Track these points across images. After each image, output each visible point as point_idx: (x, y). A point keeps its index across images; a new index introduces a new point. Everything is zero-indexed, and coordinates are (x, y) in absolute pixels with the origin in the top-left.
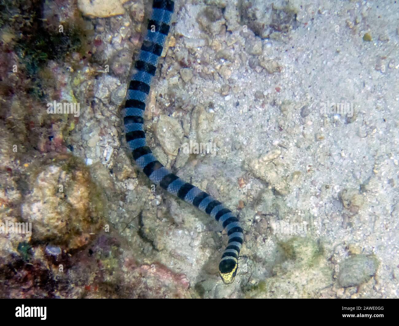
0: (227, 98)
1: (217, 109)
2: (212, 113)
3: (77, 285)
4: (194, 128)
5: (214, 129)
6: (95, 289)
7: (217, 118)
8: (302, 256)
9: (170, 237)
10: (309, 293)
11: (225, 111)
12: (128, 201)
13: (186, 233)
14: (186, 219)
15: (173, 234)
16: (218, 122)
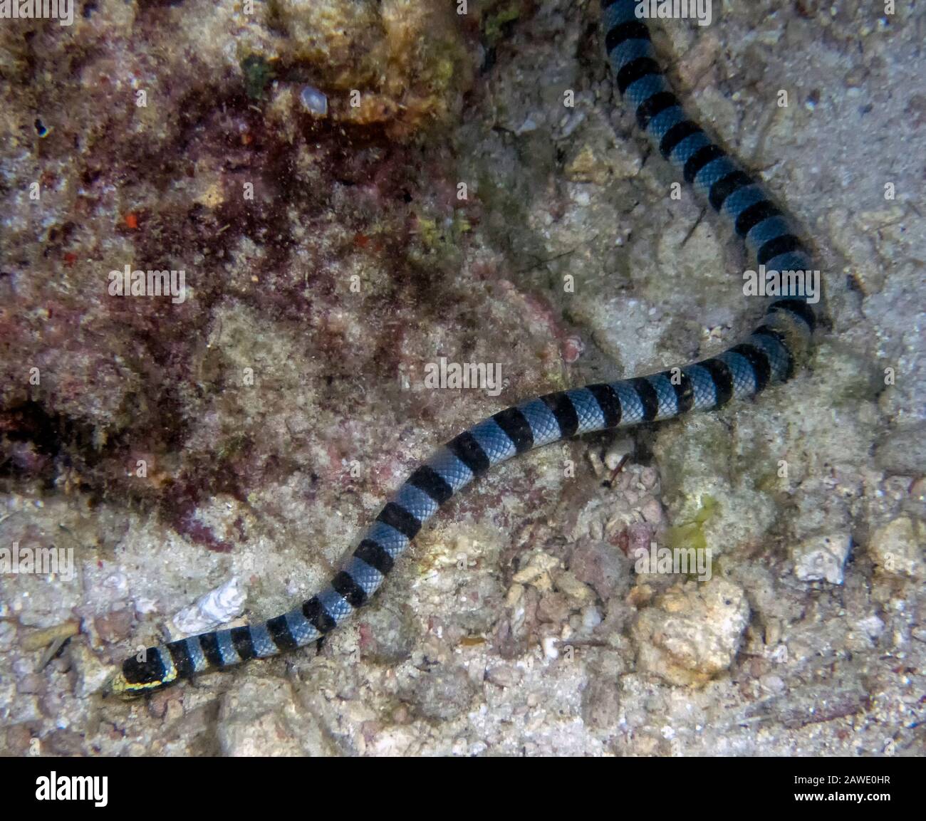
0: (853, 92)
1: (824, 105)
2: (808, 111)
3: (341, 220)
4: (759, 128)
5: (799, 142)
6: (376, 250)
7: (814, 122)
8: (826, 375)
9: (608, 307)
10: (808, 453)
11: (837, 116)
12: (566, 222)
13: (643, 307)
14: (654, 281)
15: (617, 303)
16: (813, 130)
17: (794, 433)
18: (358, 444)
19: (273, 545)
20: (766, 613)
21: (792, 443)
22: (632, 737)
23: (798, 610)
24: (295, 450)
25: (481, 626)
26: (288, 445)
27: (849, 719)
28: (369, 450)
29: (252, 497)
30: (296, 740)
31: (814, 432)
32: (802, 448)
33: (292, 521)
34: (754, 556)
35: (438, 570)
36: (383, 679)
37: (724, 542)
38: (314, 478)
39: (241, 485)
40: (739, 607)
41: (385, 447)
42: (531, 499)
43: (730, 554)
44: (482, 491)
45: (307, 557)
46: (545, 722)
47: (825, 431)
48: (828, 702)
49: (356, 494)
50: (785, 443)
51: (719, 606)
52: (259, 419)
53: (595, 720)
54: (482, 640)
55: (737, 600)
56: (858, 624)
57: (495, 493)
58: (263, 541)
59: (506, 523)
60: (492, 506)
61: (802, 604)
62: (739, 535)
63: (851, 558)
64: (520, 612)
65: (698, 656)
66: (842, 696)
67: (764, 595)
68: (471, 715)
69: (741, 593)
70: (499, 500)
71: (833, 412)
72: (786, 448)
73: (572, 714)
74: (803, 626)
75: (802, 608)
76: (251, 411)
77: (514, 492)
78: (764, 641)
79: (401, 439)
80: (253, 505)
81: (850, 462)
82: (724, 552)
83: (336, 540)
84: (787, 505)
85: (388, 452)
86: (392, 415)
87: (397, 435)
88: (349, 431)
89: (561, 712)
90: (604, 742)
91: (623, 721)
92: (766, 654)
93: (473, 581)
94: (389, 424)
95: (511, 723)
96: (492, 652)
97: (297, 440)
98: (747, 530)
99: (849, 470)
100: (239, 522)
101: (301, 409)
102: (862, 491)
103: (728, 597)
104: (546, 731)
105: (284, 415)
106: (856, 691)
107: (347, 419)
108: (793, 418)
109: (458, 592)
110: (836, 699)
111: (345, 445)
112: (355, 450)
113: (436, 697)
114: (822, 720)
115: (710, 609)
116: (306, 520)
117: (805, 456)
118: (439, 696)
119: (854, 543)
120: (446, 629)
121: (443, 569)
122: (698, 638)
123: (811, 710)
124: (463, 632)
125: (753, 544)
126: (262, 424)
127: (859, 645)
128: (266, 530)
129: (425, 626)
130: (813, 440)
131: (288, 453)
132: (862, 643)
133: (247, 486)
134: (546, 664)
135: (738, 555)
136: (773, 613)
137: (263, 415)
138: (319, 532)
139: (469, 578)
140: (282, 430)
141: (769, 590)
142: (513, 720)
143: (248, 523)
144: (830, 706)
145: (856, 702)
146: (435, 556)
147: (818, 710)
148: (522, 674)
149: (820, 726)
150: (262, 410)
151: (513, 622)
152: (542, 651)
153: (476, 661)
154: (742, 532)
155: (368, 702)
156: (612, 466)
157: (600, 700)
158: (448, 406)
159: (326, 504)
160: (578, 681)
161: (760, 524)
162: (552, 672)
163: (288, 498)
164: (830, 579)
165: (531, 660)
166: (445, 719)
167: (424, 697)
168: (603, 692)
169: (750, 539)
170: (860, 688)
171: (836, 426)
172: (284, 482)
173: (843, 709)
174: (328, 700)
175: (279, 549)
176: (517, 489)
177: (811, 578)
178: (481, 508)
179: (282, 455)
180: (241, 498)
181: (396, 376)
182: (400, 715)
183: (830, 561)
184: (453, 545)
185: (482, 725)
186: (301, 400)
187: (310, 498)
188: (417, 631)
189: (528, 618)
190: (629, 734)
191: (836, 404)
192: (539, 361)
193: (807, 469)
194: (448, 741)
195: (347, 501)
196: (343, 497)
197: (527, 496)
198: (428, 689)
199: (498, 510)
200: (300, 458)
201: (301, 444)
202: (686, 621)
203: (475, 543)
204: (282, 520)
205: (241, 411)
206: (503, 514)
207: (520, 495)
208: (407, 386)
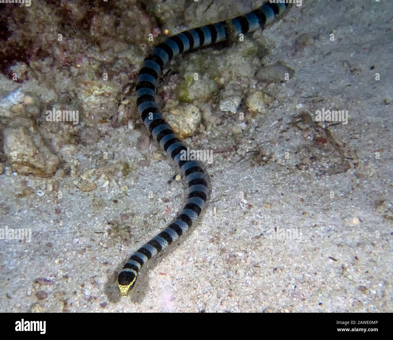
17: (228, 64)
18: (71, 48)
19: (37, 82)
20: (207, 120)
21: (226, 67)
22: (152, 153)
23: (219, 121)
24: (48, 48)
25: (107, 116)
26: (45, 45)
27: (228, 153)
28: (74, 51)
29: (31, 64)
30: (31, 136)
31: (235, 65)
32: (230, 70)
33: (45, 73)
34: (207, 102)
35: (94, 96)
36: (69, 129)
37: (196, 95)
38: (54, 59)
39: (28, 58)
40: (197, 115)
41: (81, 51)
42: (131, 75)
43: (198, 99)
44: (113, 70)
45: (49, 87)
46: (123, 147)
47: (239, 65)
48: (222, 146)
49: (69, 67)
50: (224, 67)
51: (189, 113)
52: (36, 34)
53: (141, 148)
54: (107, 122)
55: (196, 112)
56: (238, 125)
57: (118, 71)
58: (34, 80)
59: (121, 82)
60: (116, 75)
61: (220, 119)
62: (201, 93)
63: (240, 105)
64: (122, 113)
65: (179, 129)
66: (227, 144)
67: (208, 114)
68: (98, 144)
69: (198, 110)
70: (119, 74)
71: (243, 59)
72: (224, 69)
73: (133, 146)
74: (220, 127)
75: (220, 120)
76: (34, 31)
77: (124, 71)
78: (206, 130)
79: (87, 50)
80: (31, 66)
81: (247, 77)
82: (196, 99)
83: (59, 82)
84: (221, 88)
85: (82, 53)
86: (85, 41)
87: (86, 48)
88: (68, 43)
89: (129, 144)
90: (143, 155)
91: (150, 148)
92: (205, 133)
93: (107, 102)
94: (84, 44)
95: (111, 147)
96: (109, 126)
97: (49, 44)
98: (204, 91)
99: (246, 80)
100: (26, 73)
101: (51, 33)
102: (249, 86)
103: (194, 111)
104: (123, 150)
105: (45, 34)
106: (232, 143)
107: (68, 39)
108: (228, 59)
109: (101, 106)
110: (225, 146)
111: (66, 48)
112: (69, 50)
113: (86, 135)
114: (219, 152)
115: (187, 114)
116: (50, 73)
117: (230, 72)
118: (87, 135)
119: (242, 101)
120: (95, 117)
121: (96, 96)
122: (181, 123)
123: (215, 148)
124: (101, 118)
125: (206, 96)
126: (37, 37)
127: (237, 131)
128: (35, 76)
129: (87, 115)
130: (234, 67)
131: (45, 49)
132: (238, 130)
133: (29, 59)
134: (128, 131)
135: (200, 100)
136: (210, 121)
137: (37, 33)
138: (54, 78)
139: (106, 102)
140: (44, 40)
141: (210, 113)
142: (112, 146)
143: (29, 74)
144: (222, 148)
145: (232, 147)
146: (94, 90)
147: (217, 148)
148: (119, 133)
149: (218, 154)
150: (37, 31)
151: (119, 117)
152: (127, 127)
153: (104, 128)
154: (203, 92)
155: (62, 136)
156: (164, 73)
157: (143, 141)
158: (106, 42)
159: (58, 69)
160: (138, 136)
161: (210, 90)
162: (130, 133)
163: (44, 66)
164: (232, 112)
165: (123, 129)
166: (89, 144)
167: (81, 134)
168: (145, 138)
169: (205, 94)
170: (233, 142)
171: (243, 64)
172: (43, 60)
173: (226, 149)
174: (48, 132)
175: (39, 84)
176: (126, 71)
177: (225, 110)
178: (112, 76)
179: (43, 49)
180: (28, 64)
181: (89, 31)
182: (73, 141)
183: (233, 105)
184: (100, 87)
185: (101, 147)
186: (52, 30)
187: (52, 66)
188: (84, 115)
189: (125, 116)
190: (151, 152)
191: (244, 56)
192: (142, 33)
193: (231, 77)
194: (88, 151)
195: (65, 69)
196: (64, 67)
197: (129, 74)
198: (83, 131)
199: (118, 77)
200: (50, 51)
201: (50, 46)
202: (177, 117)
203: (108, 87)
204: (41, 73)
205: (29, 31)
206: (120, 79)
207: (127, 72)
208: (93, 34)
